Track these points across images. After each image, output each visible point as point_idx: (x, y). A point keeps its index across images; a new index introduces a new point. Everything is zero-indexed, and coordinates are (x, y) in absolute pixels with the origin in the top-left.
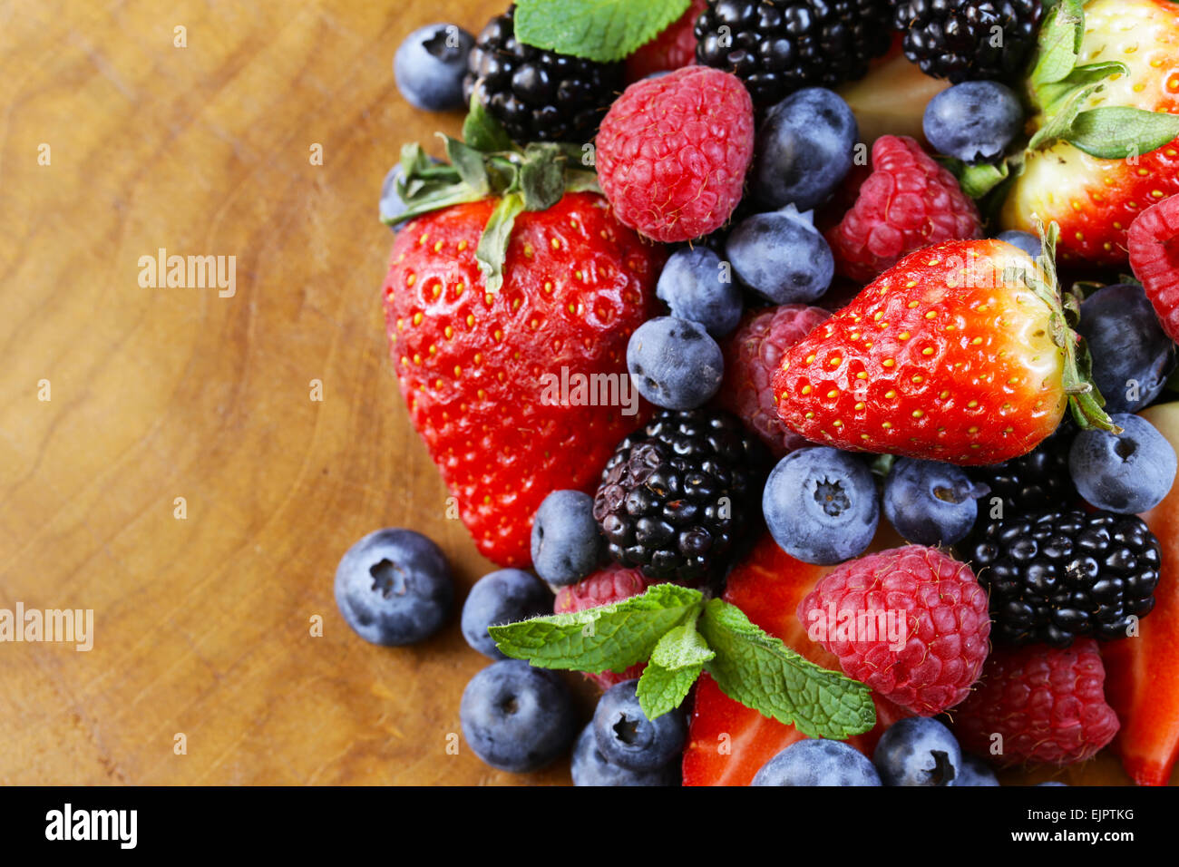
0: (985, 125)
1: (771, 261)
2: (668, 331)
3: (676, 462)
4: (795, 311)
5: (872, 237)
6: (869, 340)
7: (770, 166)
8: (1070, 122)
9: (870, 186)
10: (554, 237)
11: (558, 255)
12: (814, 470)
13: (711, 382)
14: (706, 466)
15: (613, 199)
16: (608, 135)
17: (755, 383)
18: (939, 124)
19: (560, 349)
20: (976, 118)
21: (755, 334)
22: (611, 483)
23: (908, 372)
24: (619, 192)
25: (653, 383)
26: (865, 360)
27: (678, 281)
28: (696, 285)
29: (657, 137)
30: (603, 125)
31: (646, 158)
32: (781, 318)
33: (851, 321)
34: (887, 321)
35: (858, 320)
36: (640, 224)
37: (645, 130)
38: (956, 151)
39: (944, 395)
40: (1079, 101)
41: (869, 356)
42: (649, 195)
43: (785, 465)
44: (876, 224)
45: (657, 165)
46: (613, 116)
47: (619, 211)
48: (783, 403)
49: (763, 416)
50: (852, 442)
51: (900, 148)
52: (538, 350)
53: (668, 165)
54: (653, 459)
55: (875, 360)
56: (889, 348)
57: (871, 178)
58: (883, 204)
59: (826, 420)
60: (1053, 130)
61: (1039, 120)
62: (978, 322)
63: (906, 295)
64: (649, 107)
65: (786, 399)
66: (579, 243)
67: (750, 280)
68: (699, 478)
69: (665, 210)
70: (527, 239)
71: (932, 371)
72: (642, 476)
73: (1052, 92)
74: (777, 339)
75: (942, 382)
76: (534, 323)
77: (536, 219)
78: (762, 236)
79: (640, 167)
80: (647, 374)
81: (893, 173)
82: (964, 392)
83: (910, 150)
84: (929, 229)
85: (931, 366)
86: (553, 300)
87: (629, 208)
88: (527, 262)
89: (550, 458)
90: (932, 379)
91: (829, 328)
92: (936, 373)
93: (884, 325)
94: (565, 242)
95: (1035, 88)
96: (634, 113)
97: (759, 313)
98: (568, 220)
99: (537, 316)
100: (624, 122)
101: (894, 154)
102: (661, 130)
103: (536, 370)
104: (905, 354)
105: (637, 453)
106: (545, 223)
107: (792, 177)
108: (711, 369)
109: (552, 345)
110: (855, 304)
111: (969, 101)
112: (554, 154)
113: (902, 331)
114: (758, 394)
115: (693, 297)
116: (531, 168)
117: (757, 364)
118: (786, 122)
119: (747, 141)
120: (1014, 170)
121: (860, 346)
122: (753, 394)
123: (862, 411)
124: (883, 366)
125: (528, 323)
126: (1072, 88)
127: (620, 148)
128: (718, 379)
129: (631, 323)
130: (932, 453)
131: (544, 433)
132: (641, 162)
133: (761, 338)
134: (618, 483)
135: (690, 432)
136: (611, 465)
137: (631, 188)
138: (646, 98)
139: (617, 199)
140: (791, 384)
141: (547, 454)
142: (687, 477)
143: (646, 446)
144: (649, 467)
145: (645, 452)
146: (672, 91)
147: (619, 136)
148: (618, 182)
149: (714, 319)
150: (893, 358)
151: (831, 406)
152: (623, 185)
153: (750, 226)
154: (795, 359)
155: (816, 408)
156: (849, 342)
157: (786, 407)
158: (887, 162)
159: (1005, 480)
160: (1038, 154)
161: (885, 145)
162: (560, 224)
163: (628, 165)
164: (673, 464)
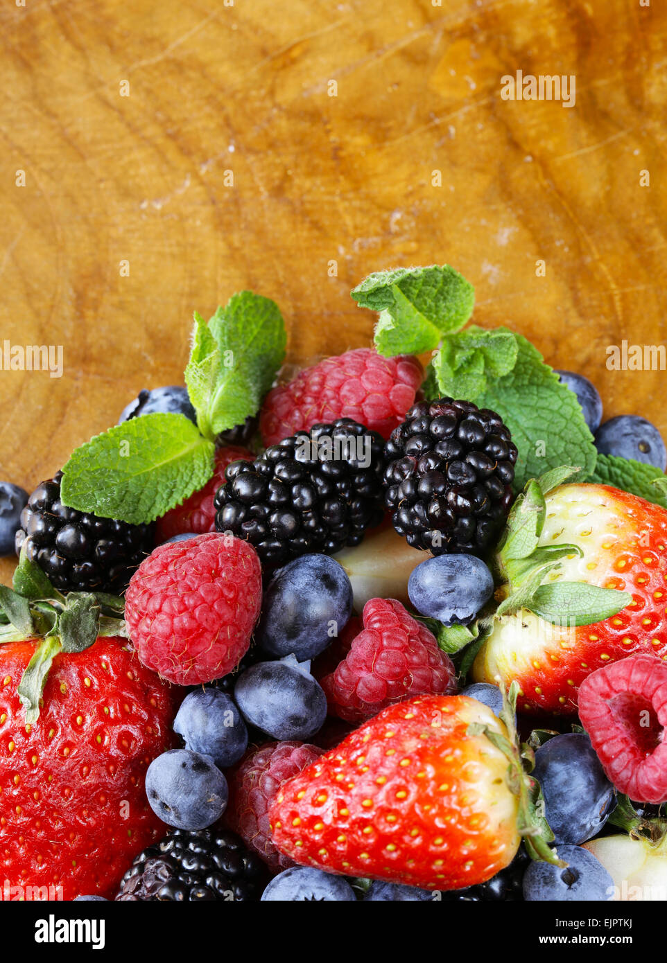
0: (460, 593)
1: (272, 704)
2: (180, 763)
3: (184, 877)
4: (292, 747)
5: (361, 684)
6: (352, 781)
7: (274, 621)
8: (532, 594)
9: (359, 642)
10: (87, 676)
11: (88, 692)
12: (302, 887)
13: (216, 808)
14: (209, 881)
15: (138, 646)
16: (135, 590)
17: (255, 809)
18: (421, 590)
19: (88, 774)
20: (452, 586)
21: (257, 766)
22: (127, 893)
23: (384, 811)
24: (142, 641)
25: (167, 807)
26: (348, 800)
27: (192, 719)
28: (207, 723)
29: (176, 596)
30: (132, 581)
31: (166, 614)
32: (279, 753)
33: (337, 764)
34: (368, 766)
35: (343, 762)
36: (160, 669)
37: (167, 589)
38: (436, 613)
39: (414, 832)
40: (541, 576)
41: (351, 796)
42: (168, 645)
43: (278, 881)
44: (363, 674)
45: (176, 620)
46: (141, 574)
47: (142, 656)
48: (277, 831)
49: (261, 838)
50: (335, 868)
51: (388, 609)
52: (68, 774)
53: (185, 620)
54: (164, 874)
55: (357, 799)
56: (368, 790)
57: (361, 635)
58: (370, 657)
59: (313, 848)
60: (518, 600)
61: (506, 588)
62: (446, 771)
63: (384, 744)
64: (171, 568)
65: (279, 828)
66: (108, 683)
67: (254, 719)
68: (202, 893)
69: (181, 659)
70: (62, 678)
71: (403, 812)
72: (153, 888)
73: (518, 566)
74: (276, 772)
75: (411, 821)
76: (66, 751)
77: (72, 660)
78: (265, 682)
79: (161, 621)
80: (161, 799)
81: (380, 631)
82: (430, 832)
83: (395, 611)
84: (409, 681)
85: (403, 807)
86: (82, 732)
87: (151, 655)
88: (62, 697)
89: (77, 866)
90: (404, 819)
91: (318, 768)
92: (408, 814)
93: (365, 769)
94: (96, 681)
95: (504, 562)
96: (159, 572)
97: (261, 748)
98: (99, 662)
99: (69, 745)
100: (150, 580)
101: (382, 615)
102: (180, 590)
103: (66, 791)
104: (381, 796)
105: (150, 867)
106: (80, 664)
107: (292, 632)
108: (217, 797)
109: (81, 770)
110: (342, 748)
111: (446, 571)
112: (90, 603)
113: (380, 776)
114: (257, 818)
115: (204, 733)
116: (70, 615)
117: (257, 793)
118: (290, 584)
119: (255, 601)
120: (484, 631)
121: (344, 786)
122: (253, 818)
123: (344, 843)
124: (363, 806)
125: (61, 751)
126: (535, 564)
127: (145, 603)
128: (222, 806)
129: (150, 753)
130: (404, 879)
131: (72, 846)
132: (162, 617)
133: (262, 770)
134: (133, 893)
135: (198, 850)
136: (128, 877)
137: (153, 639)
138: (169, 560)
139: (141, 647)
140: (284, 816)
141: (74, 863)
142: (193, 890)
143: (159, 862)
144: (160, 880)
145: (157, 867)
146: (192, 555)
147: (145, 592)
148: (143, 632)
149: (222, 752)
150: (371, 799)
151: (317, 837)
152: (146, 635)
153: (254, 673)
154: (288, 794)
155: (305, 838)
156: (334, 782)
157: (279, 835)
158: (375, 622)
159: (468, 899)
160: (504, 618)
161: (374, 607)
162: (92, 664)
163: (151, 619)
164: (181, 879)
